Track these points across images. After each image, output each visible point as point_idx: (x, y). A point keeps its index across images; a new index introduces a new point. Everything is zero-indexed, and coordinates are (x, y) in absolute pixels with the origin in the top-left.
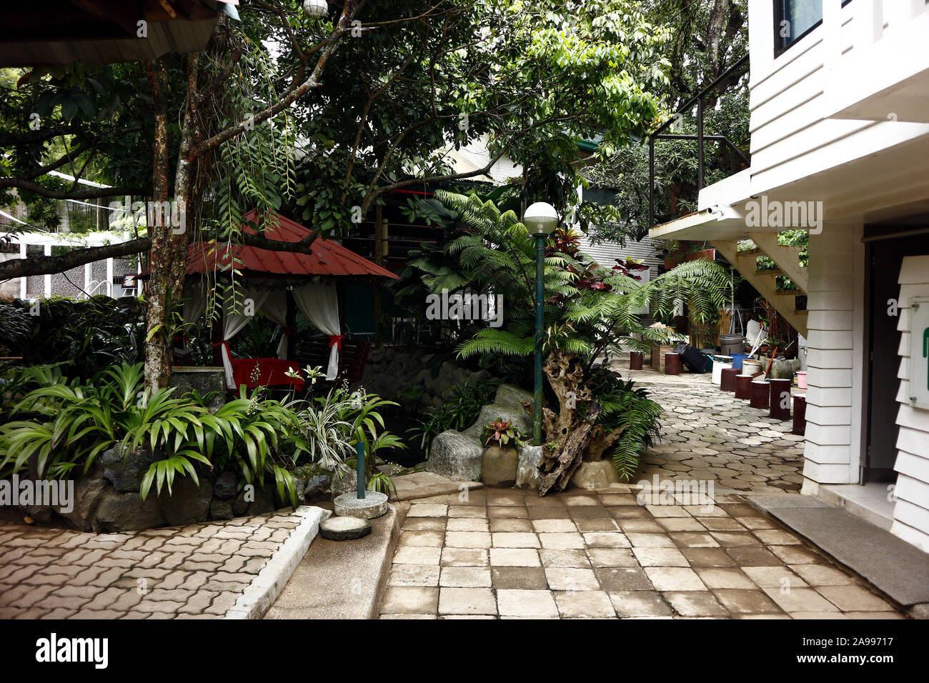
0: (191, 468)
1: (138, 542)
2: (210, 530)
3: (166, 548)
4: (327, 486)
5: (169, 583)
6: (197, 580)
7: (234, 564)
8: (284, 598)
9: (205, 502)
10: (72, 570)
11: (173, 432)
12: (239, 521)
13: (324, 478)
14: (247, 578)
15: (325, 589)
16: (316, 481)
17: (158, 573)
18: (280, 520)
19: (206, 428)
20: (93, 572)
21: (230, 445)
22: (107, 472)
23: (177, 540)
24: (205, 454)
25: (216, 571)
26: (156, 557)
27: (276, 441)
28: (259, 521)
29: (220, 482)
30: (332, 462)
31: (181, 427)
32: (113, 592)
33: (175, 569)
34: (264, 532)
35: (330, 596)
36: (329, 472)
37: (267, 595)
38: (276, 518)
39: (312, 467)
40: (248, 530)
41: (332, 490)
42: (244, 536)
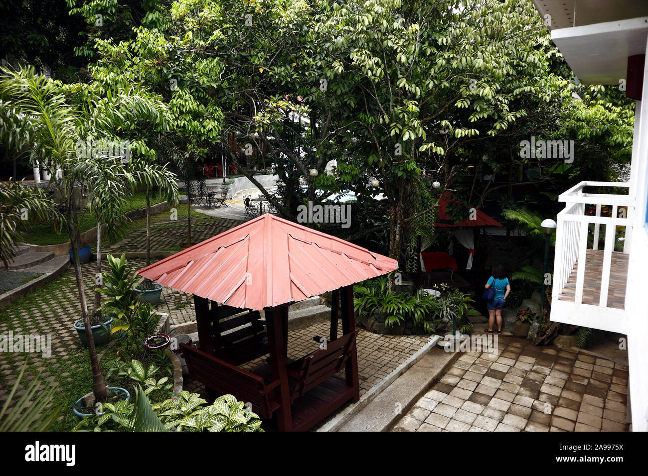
0: (398, 320)
1: (383, 338)
2: (403, 338)
3: (390, 342)
4: (445, 328)
5: (389, 352)
6: (397, 353)
7: (407, 351)
8: (419, 363)
9: (403, 329)
10: (367, 343)
11: (394, 309)
12: (412, 337)
13: (443, 325)
14: (408, 355)
15: (430, 363)
16: (440, 326)
17: (387, 349)
18: (424, 338)
19: (403, 308)
20: (372, 345)
21: (410, 314)
22: (376, 316)
23: (394, 340)
24: (402, 316)
25: (402, 352)
26: (387, 344)
27: (424, 314)
28: (418, 337)
29: (408, 323)
30: (447, 320)
31: (396, 308)
32: (377, 352)
33: (392, 349)
34: (418, 342)
35: (431, 365)
36: (446, 323)
37: (413, 361)
38: (423, 338)
39: (440, 321)
40: (414, 340)
41: (446, 329)
42: (412, 342)
